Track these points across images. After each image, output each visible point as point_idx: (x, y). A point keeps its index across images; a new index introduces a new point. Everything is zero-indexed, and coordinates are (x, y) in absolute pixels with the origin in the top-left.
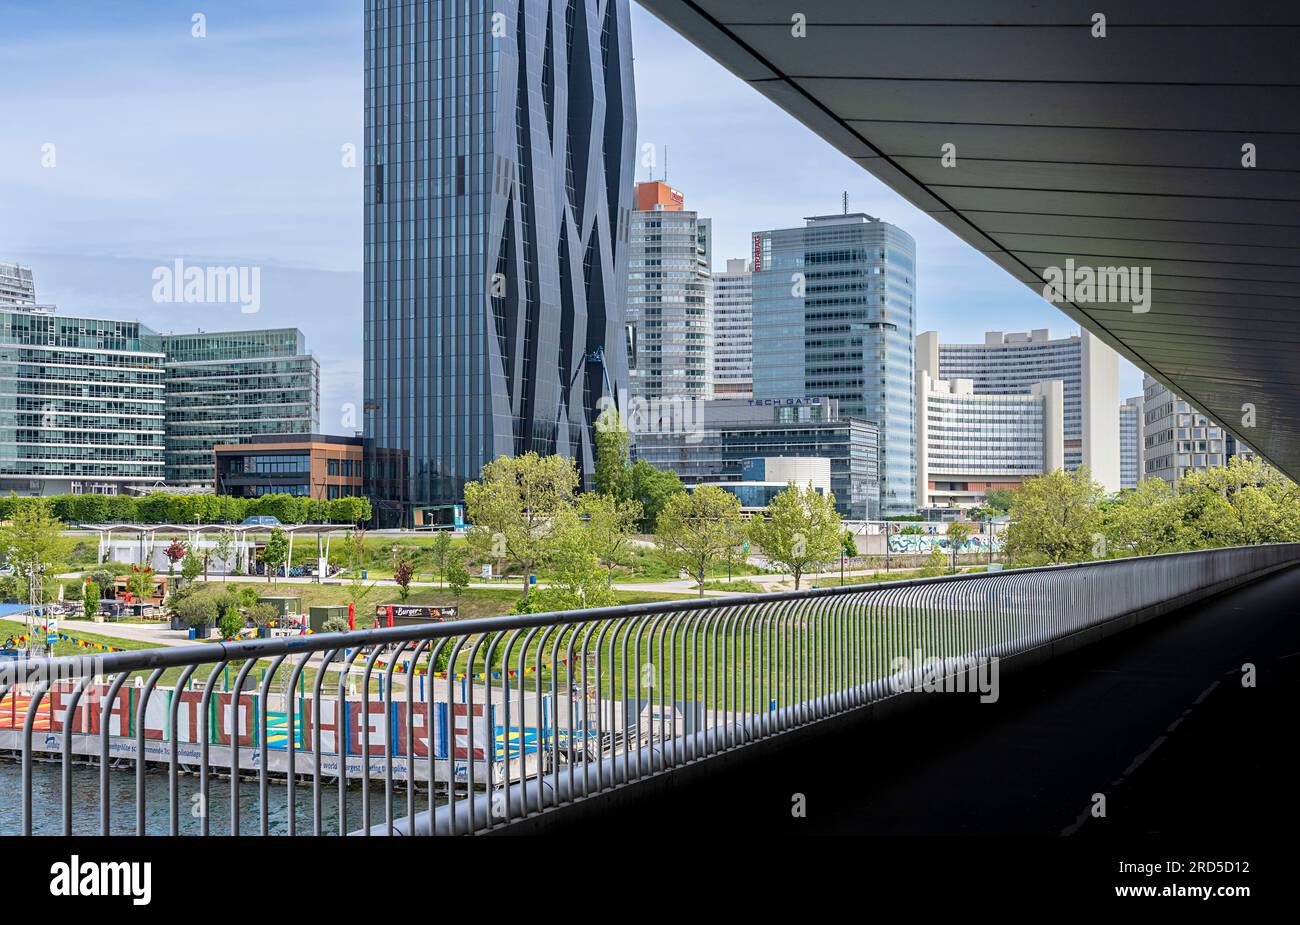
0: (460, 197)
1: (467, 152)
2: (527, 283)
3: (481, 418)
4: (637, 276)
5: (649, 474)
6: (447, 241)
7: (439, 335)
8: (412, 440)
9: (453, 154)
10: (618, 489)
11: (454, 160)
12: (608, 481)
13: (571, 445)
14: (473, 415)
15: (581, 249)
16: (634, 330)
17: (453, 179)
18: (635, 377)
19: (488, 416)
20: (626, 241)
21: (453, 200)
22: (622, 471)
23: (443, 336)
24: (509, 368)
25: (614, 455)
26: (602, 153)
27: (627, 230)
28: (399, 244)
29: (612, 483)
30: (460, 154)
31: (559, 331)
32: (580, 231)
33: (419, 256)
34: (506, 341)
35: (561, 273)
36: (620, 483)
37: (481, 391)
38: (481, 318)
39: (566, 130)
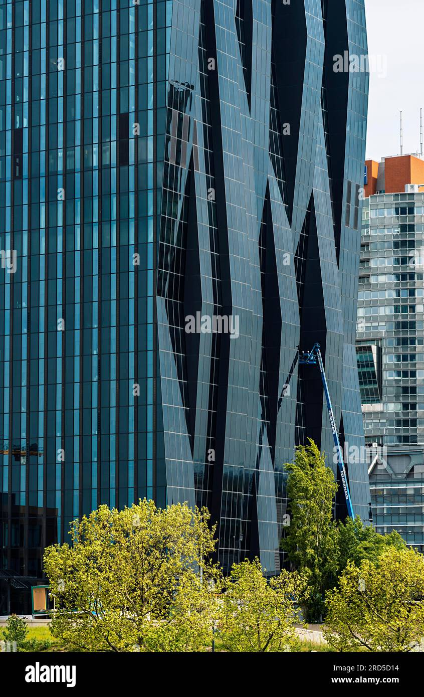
0: (122, 168)
1: (132, 108)
2: (214, 281)
3: (150, 464)
4: (382, 279)
5: (364, 537)
6: (105, 227)
7: (95, 352)
8: (58, 494)
9: (114, 111)
10: (317, 559)
11: (114, 119)
12: (304, 547)
13: (278, 501)
14: (140, 460)
15: (290, 238)
16: (379, 350)
17: (114, 144)
18: (382, 413)
19: (159, 460)
20: (356, 226)
21: (114, 171)
22: (324, 534)
23: (100, 355)
24: (189, 396)
25: (312, 510)
26: (320, 110)
27: (356, 211)
28: (43, 232)
29: (310, 551)
30: (122, 112)
31: (260, 347)
32: (289, 212)
33: (69, 248)
34: (185, 359)
35: (263, 269)
36: (321, 550)
37: (150, 427)
38: (150, 328)
39: (269, 79)
